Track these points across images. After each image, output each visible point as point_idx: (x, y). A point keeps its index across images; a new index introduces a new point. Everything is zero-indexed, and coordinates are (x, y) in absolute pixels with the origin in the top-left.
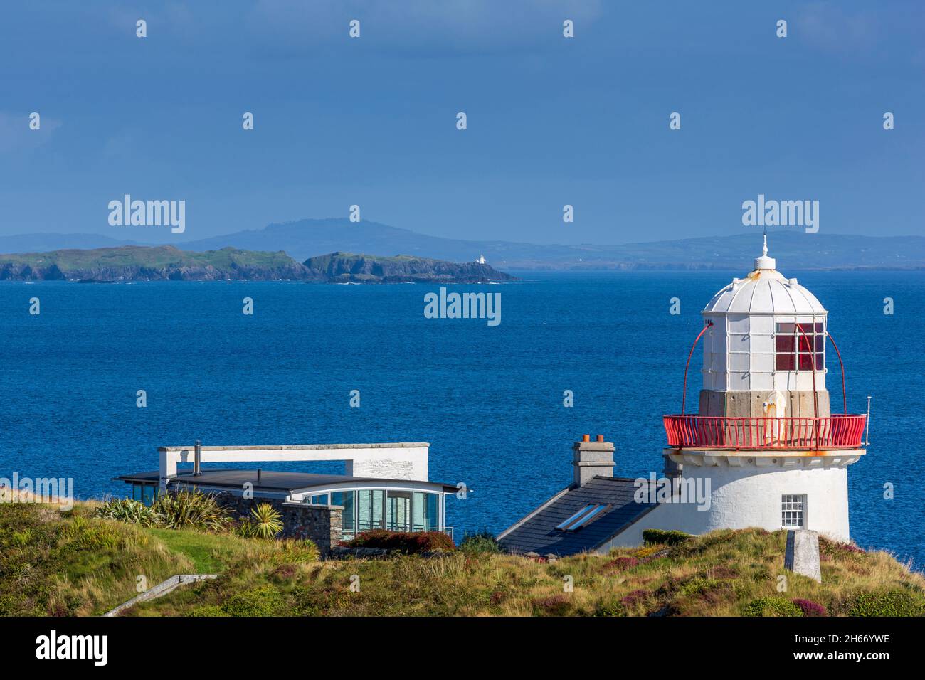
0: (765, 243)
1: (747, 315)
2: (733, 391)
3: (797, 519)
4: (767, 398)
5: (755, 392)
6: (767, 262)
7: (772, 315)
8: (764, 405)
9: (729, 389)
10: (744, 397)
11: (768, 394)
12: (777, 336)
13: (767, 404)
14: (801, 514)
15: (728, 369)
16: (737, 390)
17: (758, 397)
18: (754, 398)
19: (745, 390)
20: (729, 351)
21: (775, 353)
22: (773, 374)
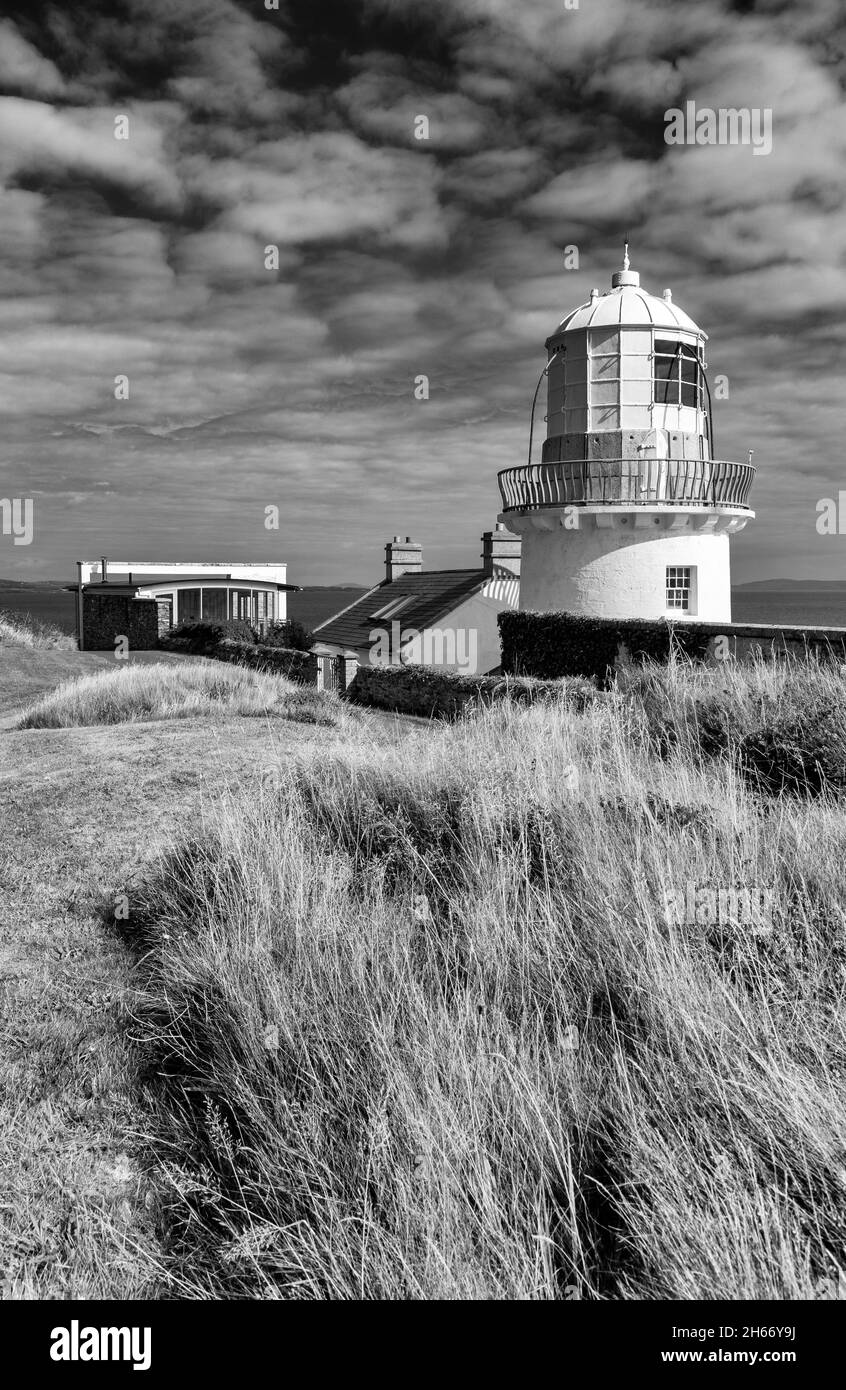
0: (626, 254)
1: (616, 329)
2: (597, 431)
3: (682, 599)
4: (643, 439)
5: (627, 432)
6: (630, 277)
7: (648, 328)
8: (639, 448)
9: (590, 430)
10: (613, 438)
11: (644, 435)
12: (656, 357)
13: (643, 446)
14: (686, 594)
15: (590, 403)
16: (602, 431)
17: (632, 437)
18: (626, 440)
19: (613, 430)
20: (590, 379)
21: (654, 380)
22: (650, 408)
